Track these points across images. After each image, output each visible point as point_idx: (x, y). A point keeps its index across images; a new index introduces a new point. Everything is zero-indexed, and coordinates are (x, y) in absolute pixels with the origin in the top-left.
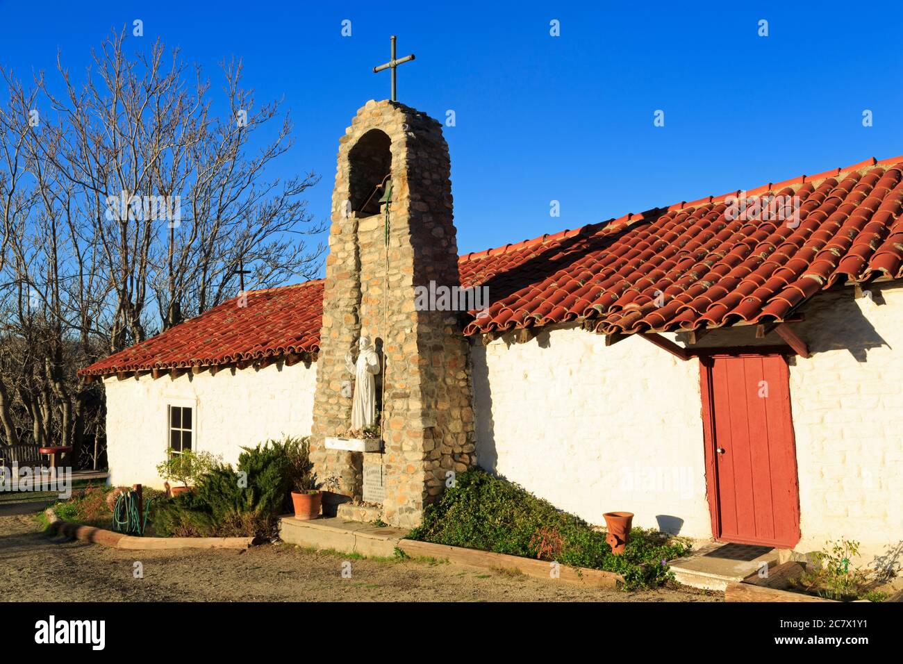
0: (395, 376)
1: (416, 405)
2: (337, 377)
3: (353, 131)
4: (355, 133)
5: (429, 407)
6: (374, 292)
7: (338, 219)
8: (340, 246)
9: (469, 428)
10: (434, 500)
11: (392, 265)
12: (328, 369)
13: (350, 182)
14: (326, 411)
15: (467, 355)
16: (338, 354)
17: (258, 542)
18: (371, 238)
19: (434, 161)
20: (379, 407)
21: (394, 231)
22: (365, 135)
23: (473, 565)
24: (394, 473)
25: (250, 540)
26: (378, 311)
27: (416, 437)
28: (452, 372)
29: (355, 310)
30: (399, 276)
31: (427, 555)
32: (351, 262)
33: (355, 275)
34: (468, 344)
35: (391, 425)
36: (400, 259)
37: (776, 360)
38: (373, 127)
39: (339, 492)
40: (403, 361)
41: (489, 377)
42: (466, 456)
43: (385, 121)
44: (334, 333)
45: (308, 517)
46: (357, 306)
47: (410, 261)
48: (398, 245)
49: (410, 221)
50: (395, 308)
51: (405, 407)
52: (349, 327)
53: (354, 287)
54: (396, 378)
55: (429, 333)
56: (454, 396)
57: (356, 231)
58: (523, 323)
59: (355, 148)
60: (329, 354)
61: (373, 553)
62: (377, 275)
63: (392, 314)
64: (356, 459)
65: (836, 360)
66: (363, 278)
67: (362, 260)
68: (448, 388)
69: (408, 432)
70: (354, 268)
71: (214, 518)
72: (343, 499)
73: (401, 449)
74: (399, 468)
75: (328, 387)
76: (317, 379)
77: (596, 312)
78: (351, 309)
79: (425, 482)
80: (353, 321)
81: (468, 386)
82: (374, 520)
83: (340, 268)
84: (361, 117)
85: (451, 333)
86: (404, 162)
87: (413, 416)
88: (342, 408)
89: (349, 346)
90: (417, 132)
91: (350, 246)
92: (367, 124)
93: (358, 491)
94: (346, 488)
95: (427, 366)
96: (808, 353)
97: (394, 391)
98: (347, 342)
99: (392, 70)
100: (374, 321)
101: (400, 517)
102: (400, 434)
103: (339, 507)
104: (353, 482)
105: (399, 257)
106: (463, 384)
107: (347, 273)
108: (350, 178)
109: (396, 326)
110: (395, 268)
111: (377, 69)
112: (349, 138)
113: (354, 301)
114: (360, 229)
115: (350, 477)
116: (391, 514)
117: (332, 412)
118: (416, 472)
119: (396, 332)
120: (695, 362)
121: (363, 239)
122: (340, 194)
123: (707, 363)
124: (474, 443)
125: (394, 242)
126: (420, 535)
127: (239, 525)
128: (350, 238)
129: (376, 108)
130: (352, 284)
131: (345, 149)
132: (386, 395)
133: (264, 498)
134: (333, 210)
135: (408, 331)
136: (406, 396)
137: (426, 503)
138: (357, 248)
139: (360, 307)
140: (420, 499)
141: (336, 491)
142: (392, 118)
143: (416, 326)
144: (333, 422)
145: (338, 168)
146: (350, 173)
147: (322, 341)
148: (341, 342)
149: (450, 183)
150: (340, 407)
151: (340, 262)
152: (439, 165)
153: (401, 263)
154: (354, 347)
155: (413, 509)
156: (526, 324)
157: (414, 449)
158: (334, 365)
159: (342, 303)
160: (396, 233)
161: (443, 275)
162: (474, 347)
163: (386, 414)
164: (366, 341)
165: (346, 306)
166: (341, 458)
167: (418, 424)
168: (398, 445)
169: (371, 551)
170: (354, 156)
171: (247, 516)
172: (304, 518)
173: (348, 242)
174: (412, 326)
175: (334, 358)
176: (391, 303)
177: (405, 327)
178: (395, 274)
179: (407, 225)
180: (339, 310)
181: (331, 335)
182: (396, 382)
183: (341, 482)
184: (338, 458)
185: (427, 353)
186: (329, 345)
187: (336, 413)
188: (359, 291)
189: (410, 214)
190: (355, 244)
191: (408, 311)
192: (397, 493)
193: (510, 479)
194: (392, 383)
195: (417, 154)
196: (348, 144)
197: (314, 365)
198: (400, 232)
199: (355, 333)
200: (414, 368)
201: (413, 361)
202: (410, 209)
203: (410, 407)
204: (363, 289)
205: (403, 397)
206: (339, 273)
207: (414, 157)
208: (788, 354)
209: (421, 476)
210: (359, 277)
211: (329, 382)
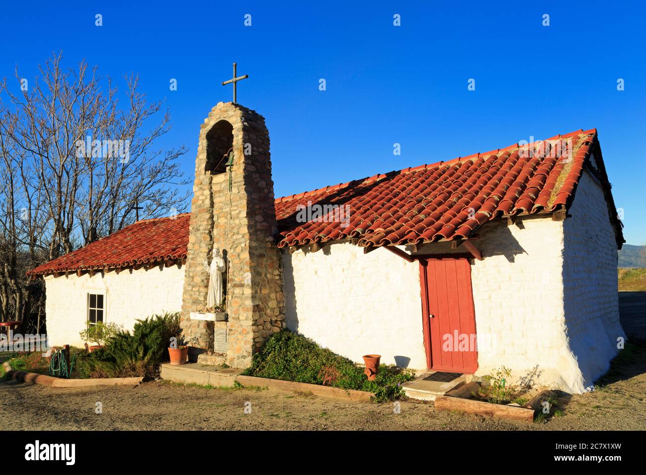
0: (235, 273)
1: (248, 292)
2: (198, 274)
3: (209, 121)
4: (210, 122)
5: (256, 292)
6: (222, 221)
7: (199, 175)
8: (201, 192)
9: (281, 305)
10: (259, 351)
11: (233, 204)
12: (192, 269)
13: (207, 152)
15: (280, 260)
16: (199, 260)
17: (147, 380)
18: (221, 187)
19: (260, 141)
20: (225, 292)
21: (235, 183)
22: (216, 123)
23: (284, 390)
24: (234, 334)
25: (141, 379)
26: (224, 232)
27: (248, 311)
28: (271, 271)
29: (210, 232)
30: (238, 211)
31: (255, 385)
32: (208, 202)
33: (210, 210)
34: (280, 253)
35: (232, 304)
36: (238, 201)
37: (463, 262)
38: (222, 119)
39: (199, 347)
40: (240, 264)
41: (293, 274)
42: (279, 323)
43: (229, 115)
44: (197, 247)
45: (179, 363)
46: (211, 230)
47: (245, 202)
48: (237, 192)
49: (245, 177)
50: (235, 231)
51: (241, 293)
52: (206, 242)
53: (209, 218)
54: (235, 274)
55: (256, 246)
56: (272, 285)
57: (211, 183)
58: (314, 240)
59: (210, 131)
60: (193, 260)
61: (220, 385)
62: (224, 210)
63: (234, 234)
64: (210, 326)
65: (497, 261)
66: (215, 212)
67: (214, 201)
68: (268, 280)
69: (243, 308)
70: (209, 206)
71: (117, 365)
72: (202, 351)
73: (238, 319)
74: (237, 331)
75: (192, 281)
76: (186, 276)
77: (358, 233)
78: (207, 232)
79: (254, 339)
80: (209, 239)
81: (280, 279)
82: (221, 364)
83: (200, 206)
84: (214, 113)
85: (270, 246)
86: (241, 141)
87: (246, 298)
88: (201, 294)
89: (206, 254)
90: (250, 122)
91: (207, 192)
92: (218, 117)
93: (211, 346)
94: (204, 344)
95: (255, 266)
96: (482, 257)
97: (234, 283)
98: (205, 252)
99: (234, 84)
100: (222, 239)
101: (238, 361)
102: (238, 310)
103: (199, 356)
104: (208, 340)
105: (238, 199)
106: (277, 278)
107: (204, 209)
108: (207, 150)
109: (236, 242)
110: (236, 206)
111: (224, 83)
112: (207, 125)
113: (210, 227)
114: (213, 182)
115: (206, 337)
116: (232, 360)
117: (195, 296)
118: (248, 333)
119: (235, 246)
120: (417, 263)
121: (215, 188)
122: (201, 160)
123: (424, 264)
124: (284, 314)
125: (235, 190)
126: (250, 373)
127: (134, 369)
128: (207, 187)
129: (223, 107)
130: (208, 216)
131: (204, 132)
132: (229, 285)
133: (150, 352)
134: (196, 170)
135: (243, 245)
136: (242, 286)
137: (254, 352)
138: (211, 194)
139: (213, 230)
140: (250, 350)
141: (197, 346)
142: (234, 113)
143: (248, 242)
144: (195, 303)
145: (200, 143)
146: (207, 147)
147: (189, 252)
148: (201, 252)
149: (269, 154)
150: (200, 293)
151: (200, 202)
152: (263, 143)
153: (239, 203)
154: (209, 256)
155: (246, 356)
156: (316, 241)
157: (247, 319)
158: (197, 266)
159: (201, 228)
160: (236, 184)
161: (265, 210)
162: (284, 255)
163: (229, 297)
164: (217, 251)
165: (205, 230)
166: (200, 324)
167: (249, 303)
168: (237, 316)
169: (219, 384)
170: (209, 136)
171: (139, 364)
172: (177, 364)
173: (206, 189)
174: (245, 242)
175: (196, 262)
176: (233, 228)
177: (241, 243)
178: (235, 210)
179: (243, 180)
180: (199, 232)
181: (194, 248)
182: (235, 277)
183: (200, 340)
184: (199, 325)
185: (255, 258)
186: (193, 254)
187: (198, 297)
188: (213, 221)
189: (245, 173)
190: (210, 191)
191: (243, 233)
192: (236, 347)
193: (306, 336)
194: (233, 277)
195: (249, 136)
196: (206, 129)
197: (184, 267)
198: (239, 184)
199: (210, 247)
200: (247, 268)
201: (246, 263)
202: (245, 170)
203: (244, 293)
204: (215, 219)
205: (240, 286)
206: (199, 209)
207: (247, 138)
208: (470, 258)
209: (251, 336)
210: (213, 211)
211: (193, 277)
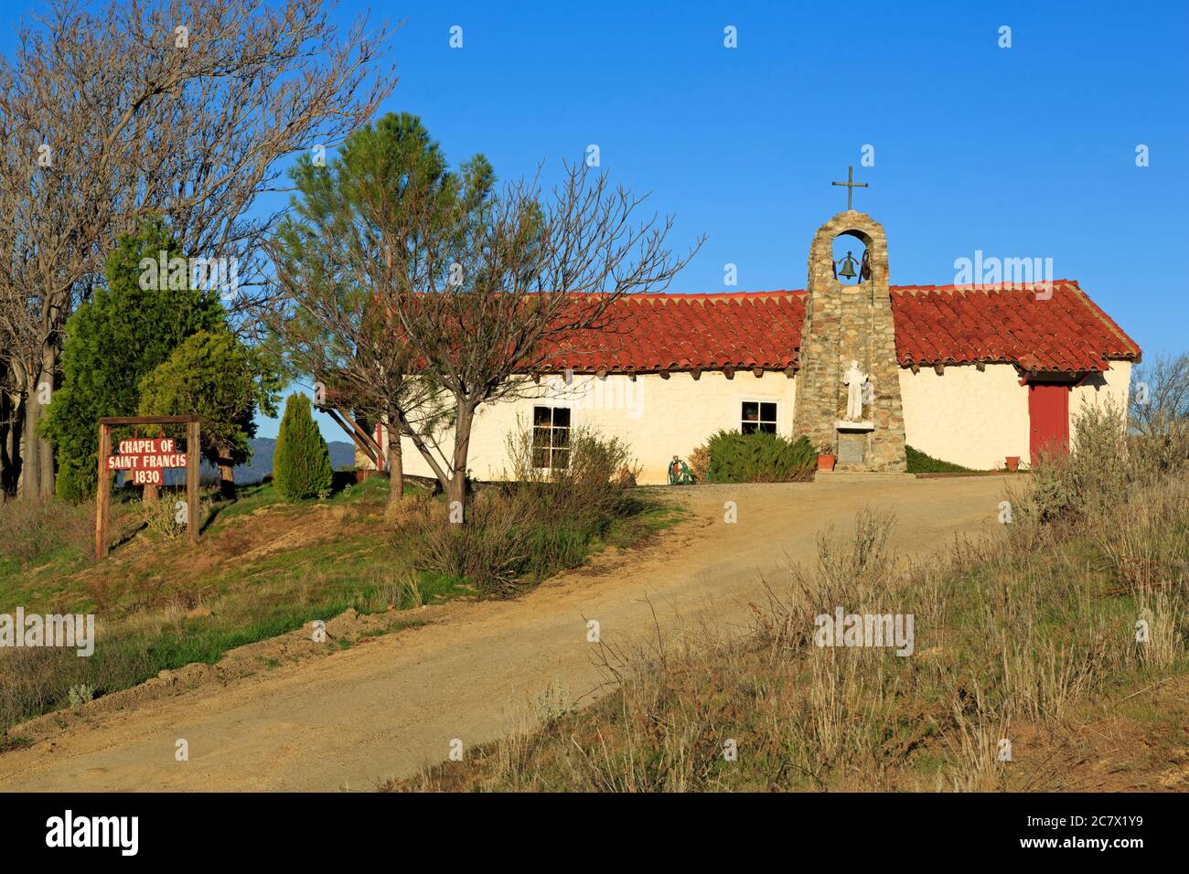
0: (881, 386)
1: (898, 404)
8: (826, 300)
11: (877, 319)
14: (819, 406)
16: (829, 370)
21: (877, 298)
22: (845, 231)
24: (883, 442)
26: (854, 345)
32: (838, 312)
33: (839, 321)
35: (877, 415)
36: (883, 316)
40: (888, 377)
47: (891, 319)
48: (881, 307)
51: (889, 404)
52: (837, 353)
53: (839, 329)
57: (840, 293)
63: (878, 349)
66: (842, 323)
67: (843, 311)
69: (892, 418)
70: (840, 316)
73: (887, 428)
74: (886, 440)
75: (820, 391)
80: (838, 350)
83: (828, 315)
84: (844, 219)
87: (896, 409)
91: (837, 302)
97: (880, 395)
101: (889, 467)
102: (886, 420)
104: (837, 452)
110: (880, 321)
113: (839, 337)
114: (843, 292)
116: (882, 466)
117: (824, 407)
118: (900, 441)
125: (877, 305)
132: (873, 397)
135: (891, 360)
136: (890, 398)
138: (841, 304)
139: (840, 341)
140: (904, 456)
143: (896, 357)
144: (826, 414)
148: (831, 362)
151: (827, 311)
153: (884, 319)
154: (839, 367)
155: (899, 462)
157: (898, 428)
160: (879, 300)
163: (874, 408)
167: (900, 414)
175: (825, 373)
177: (888, 357)
178: (879, 325)
181: (822, 357)
182: (882, 389)
187: (828, 408)
190: (841, 301)
192: (886, 454)
194: (878, 390)
198: (882, 300)
199: (838, 358)
200: (896, 382)
201: (895, 377)
203: (893, 404)
204: (843, 330)
205: (887, 398)
206: (827, 318)
211: (820, 388)
